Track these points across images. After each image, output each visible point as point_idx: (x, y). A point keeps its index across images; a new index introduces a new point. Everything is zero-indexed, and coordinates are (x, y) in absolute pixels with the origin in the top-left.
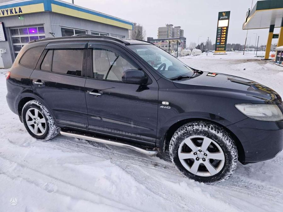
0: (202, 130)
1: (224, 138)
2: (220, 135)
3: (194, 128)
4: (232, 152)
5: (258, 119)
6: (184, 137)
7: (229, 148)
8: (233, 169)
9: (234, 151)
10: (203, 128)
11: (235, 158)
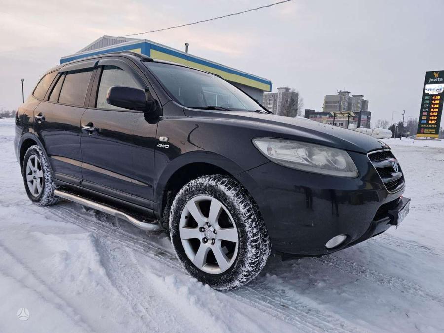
0: (207, 185)
1: (236, 199)
2: (231, 194)
3: (198, 182)
4: (248, 226)
5: (287, 165)
6: (186, 198)
7: (243, 219)
8: (250, 261)
9: (251, 225)
10: (210, 182)
11: (252, 239)
